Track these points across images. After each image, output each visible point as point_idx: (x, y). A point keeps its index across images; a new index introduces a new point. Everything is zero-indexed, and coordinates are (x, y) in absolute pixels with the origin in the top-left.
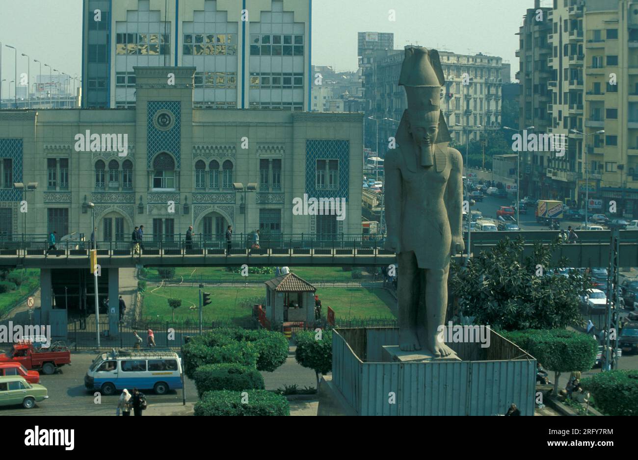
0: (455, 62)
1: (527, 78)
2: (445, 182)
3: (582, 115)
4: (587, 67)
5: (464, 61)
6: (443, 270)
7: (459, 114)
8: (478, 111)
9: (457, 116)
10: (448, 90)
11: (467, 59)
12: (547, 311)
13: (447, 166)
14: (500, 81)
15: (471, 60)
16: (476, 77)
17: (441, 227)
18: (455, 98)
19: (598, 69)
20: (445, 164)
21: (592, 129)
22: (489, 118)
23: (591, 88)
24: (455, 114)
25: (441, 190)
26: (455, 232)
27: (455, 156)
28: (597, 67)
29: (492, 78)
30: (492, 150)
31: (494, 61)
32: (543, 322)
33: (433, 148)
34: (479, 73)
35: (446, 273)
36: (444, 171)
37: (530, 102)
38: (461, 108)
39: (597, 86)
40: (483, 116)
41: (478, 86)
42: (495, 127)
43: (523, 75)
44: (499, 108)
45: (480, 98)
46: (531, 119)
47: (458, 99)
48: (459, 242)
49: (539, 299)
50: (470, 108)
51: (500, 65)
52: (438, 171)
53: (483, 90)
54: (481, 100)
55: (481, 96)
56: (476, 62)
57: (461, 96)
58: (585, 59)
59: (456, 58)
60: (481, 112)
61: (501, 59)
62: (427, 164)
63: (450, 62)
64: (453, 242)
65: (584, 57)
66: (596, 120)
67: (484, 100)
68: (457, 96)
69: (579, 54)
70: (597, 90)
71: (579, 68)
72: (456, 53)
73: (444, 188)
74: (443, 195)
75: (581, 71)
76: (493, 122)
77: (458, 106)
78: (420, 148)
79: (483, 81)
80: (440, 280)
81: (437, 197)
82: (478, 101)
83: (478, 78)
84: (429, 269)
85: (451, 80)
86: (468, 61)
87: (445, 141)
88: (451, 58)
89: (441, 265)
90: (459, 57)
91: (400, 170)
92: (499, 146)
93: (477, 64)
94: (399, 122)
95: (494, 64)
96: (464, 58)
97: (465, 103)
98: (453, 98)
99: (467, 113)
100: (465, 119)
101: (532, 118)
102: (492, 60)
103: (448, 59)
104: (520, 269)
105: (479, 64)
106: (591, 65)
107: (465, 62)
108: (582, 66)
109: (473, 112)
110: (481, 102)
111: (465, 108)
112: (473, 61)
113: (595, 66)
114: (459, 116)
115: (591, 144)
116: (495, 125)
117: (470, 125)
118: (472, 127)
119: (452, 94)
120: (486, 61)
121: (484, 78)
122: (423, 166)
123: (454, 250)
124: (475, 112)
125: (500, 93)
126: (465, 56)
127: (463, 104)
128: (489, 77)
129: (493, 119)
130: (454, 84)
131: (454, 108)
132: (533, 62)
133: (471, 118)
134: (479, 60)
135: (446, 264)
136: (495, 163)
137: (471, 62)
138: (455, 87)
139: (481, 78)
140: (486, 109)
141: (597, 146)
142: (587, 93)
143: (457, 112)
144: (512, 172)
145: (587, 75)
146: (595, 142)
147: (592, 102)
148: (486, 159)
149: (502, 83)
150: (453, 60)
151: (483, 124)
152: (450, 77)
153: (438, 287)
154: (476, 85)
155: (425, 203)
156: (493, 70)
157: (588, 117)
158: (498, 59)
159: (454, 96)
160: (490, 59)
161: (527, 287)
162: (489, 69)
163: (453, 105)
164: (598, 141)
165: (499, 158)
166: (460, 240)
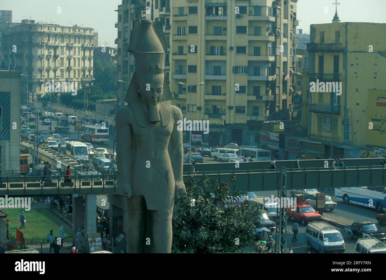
0: (61, 32)
1: (124, 43)
2: (169, 135)
3: (169, 70)
4: (173, 35)
5: (66, 31)
6: (169, 211)
7: (63, 70)
8: (77, 68)
9: (62, 71)
10: (55, 52)
11: (68, 29)
12: (229, 236)
13: (171, 121)
14: (93, 45)
15: (71, 30)
16: (75, 42)
17: (167, 173)
18: (61, 58)
19: (182, 36)
20: (170, 120)
21: (177, 80)
22: (84, 72)
23: (176, 50)
24: (60, 70)
25: (166, 142)
26: (177, 178)
27: (177, 112)
28: (180, 35)
29: (86, 43)
30: (92, 96)
31: (88, 31)
32: (225, 245)
33: (158, 106)
34: (77, 40)
35: (171, 213)
36: (169, 126)
37: (127, 61)
38: (65, 65)
39: (181, 49)
40: (80, 71)
41: (77, 49)
42: (89, 78)
43: (121, 41)
44: (92, 65)
45: (78, 58)
46: (127, 73)
47: (62, 59)
48: (182, 187)
49: (224, 227)
50: (71, 65)
51: (92, 34)
52: (164, 125)
53: (80, 52)
54: (79, 59)
55: (79, 57)
56: (75, 31)
57: (65, 56)
58: (171, 29)
59: (61, 29)
60: (79, 68)
61: (93, 29)
62: (156, 120)
63: (56, 32)
64: (176, 187)
65: (171, 27)
66: (180, 74)
67: (81, 59)
68: (62, 56)
69: (167, 25)
70: (181, 51)
71: (166, 36)
72: (61, 25)
73: (168, 140)
74: (167, 147)
75: (168, 38)
76: (87, 76)
77: (62, 64)
78: (148, 106)
79: (80, 45)
80: (166, 220)
81: (163, 148)
82: (77, 60)
83: (77, 43)
84: (157, 211)
85: (58, 45)
86: (70, 31)
87: (167, 100)
88: (58, 29)
89: (167, 207)
90: (63, 28)
91: (130, 125)
92: (96, 93)
93: (76, 33)
94: (129, 83)
95: (88, 33)
96: (67, 29)
97: (68, 62)
98: (59, 58)
99: (69, 69)
100: (67, 73)
101: (129, 72)
102: (86, 30)
103: (55, 30)
104: (209, 203)
105: (78, 33)
106: (176, 33)
107: (68, 32)
108: (169, 34)
109: (73, 68)
110: (79, 60)
111: (67, 65)
112: (73, 31)
113: (179, 34)
114: (63, 71)
115: (176, 91)
116: (88, 77)
117: (71, 78)
118: (72, 79)
119: (58, 56)
120: (83, 31)
121: (81, 43)
122: (151, 122)
123: (178, 193)
124: (74, 68)
125: (92, 54)
126: (67, 27)
127: (66, 62)
128: (85, 42)
129: (87, 73)
130: (60, 47)
131: (60, 66)
132: (129, 31)
133: (72, 73)
134: (77, 30)
135: (171, 206)
136: (98, 106)
137: (72, 32)
138: (60, 50)
139: (79, 43)
140: (83, 65)
141: (180, 93)
142: (173, 54)
143: (62, 68)
144: (112, 112)
145: (173, 40)
146: (180, 90)
147: (176, 61)
148: (89, 103)
149: (94, 46)
150: (59, 30)
151: (80, 77)
152: (57, 42)
153: (165, 226)
154: (75, 49)
155: (153, 153)
156: (87, 37)
157: (174, 72)
158: (91, 30)
159: (60, 56)
160: (85, 29)
161: (213, 217)
162: (85, 37)
163: (59, 63)
164: (182, 89)
165: (100, 102)
166: (182, 185)
